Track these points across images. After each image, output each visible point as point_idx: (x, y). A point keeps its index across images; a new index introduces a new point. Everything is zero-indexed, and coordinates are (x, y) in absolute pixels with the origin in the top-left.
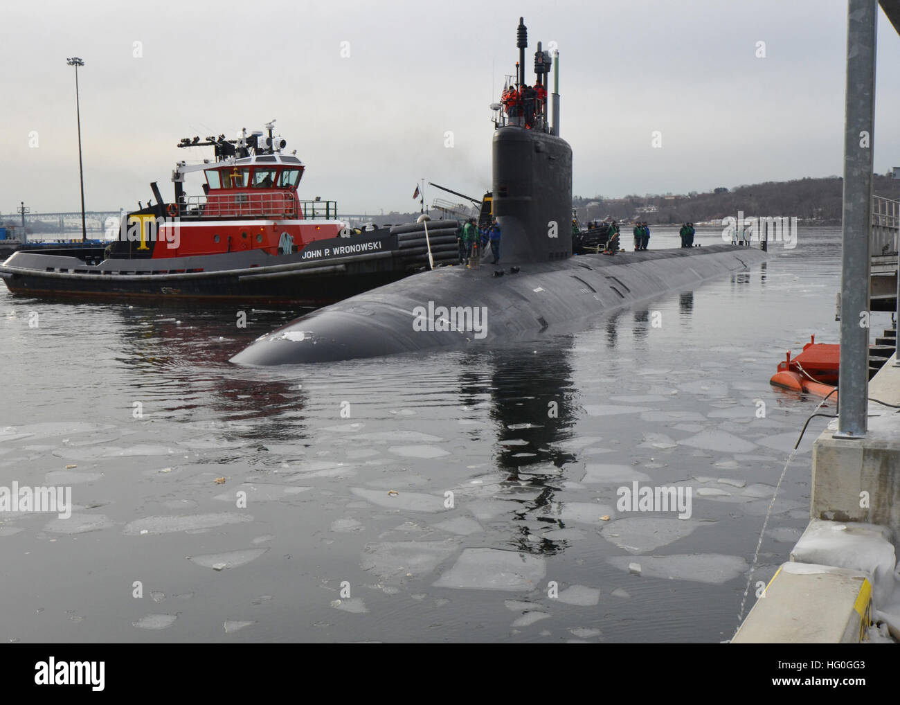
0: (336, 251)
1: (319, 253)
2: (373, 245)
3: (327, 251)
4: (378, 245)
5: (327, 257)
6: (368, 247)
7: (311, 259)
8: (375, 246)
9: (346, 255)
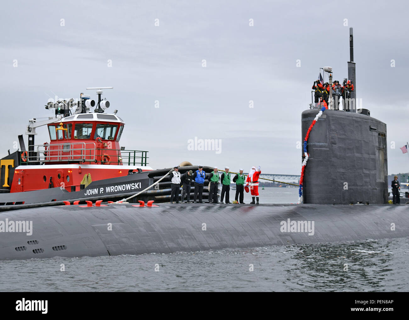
0: (108, 189)
1: (96, 191)
2: (135, 186)
3: (102, 189)
4: (139, 186)
5: (102, 194)
6: (131, 187)
7: (91, 196)
8: (136, 186)
9: (115, 193)
